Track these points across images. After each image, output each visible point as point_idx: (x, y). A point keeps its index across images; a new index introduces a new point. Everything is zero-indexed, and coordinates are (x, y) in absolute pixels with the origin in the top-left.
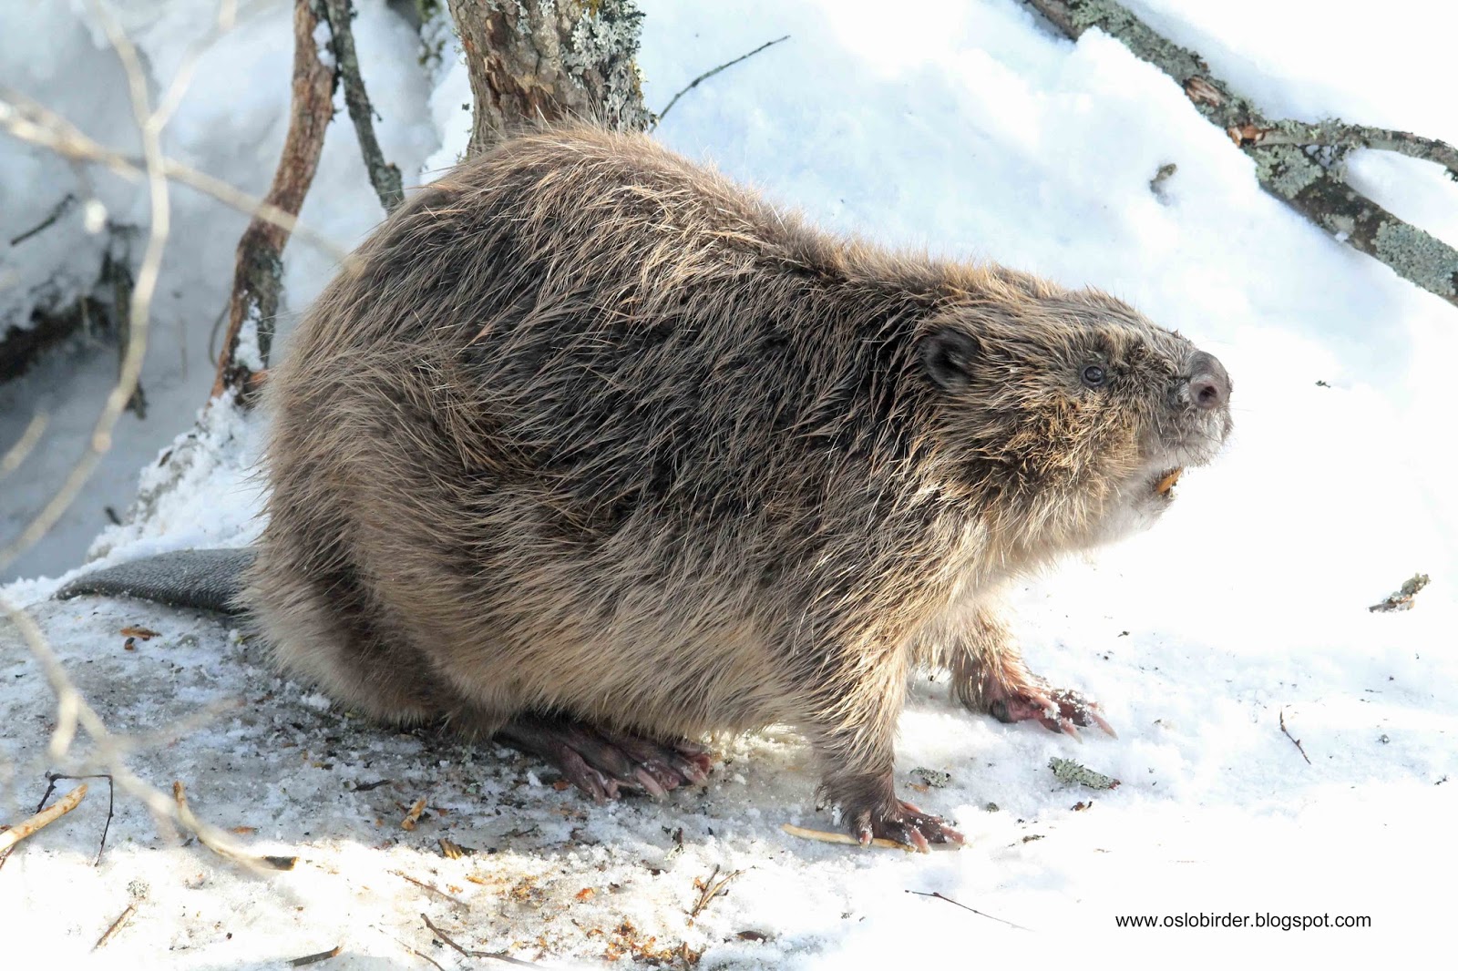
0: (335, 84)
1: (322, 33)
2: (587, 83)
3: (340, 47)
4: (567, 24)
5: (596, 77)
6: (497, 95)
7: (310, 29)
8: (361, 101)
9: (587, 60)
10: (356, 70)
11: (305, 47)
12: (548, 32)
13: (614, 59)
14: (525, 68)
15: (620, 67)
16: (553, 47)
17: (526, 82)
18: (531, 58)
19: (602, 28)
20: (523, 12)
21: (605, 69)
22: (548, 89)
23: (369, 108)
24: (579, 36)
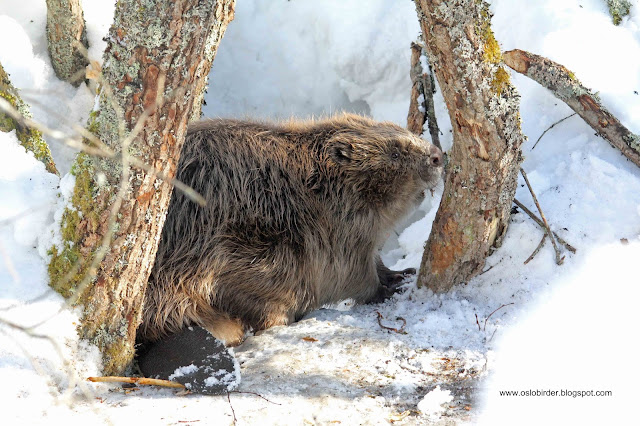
0: (425, 120)
1: (421, 99)
2: (496, 123)
3: (427, 105)
4: (487, 99)
5: (500, 120)
6: (460, 127)
7: (416, 97)
8: (435, 126)
9: (496, 114)
10: (433, 114)
11: (414, 104)
12: (479, 101)
13: (507, 114)
14: (470, 116)
15: (510, 117)
16: (482, 108)
17: (471, 122)
18: (472, 113)
19: (502, 101)
20: (469, 94)
21: (504, 118)
22: (480, 125)
23: (438, 129)
24: (493, 104)
